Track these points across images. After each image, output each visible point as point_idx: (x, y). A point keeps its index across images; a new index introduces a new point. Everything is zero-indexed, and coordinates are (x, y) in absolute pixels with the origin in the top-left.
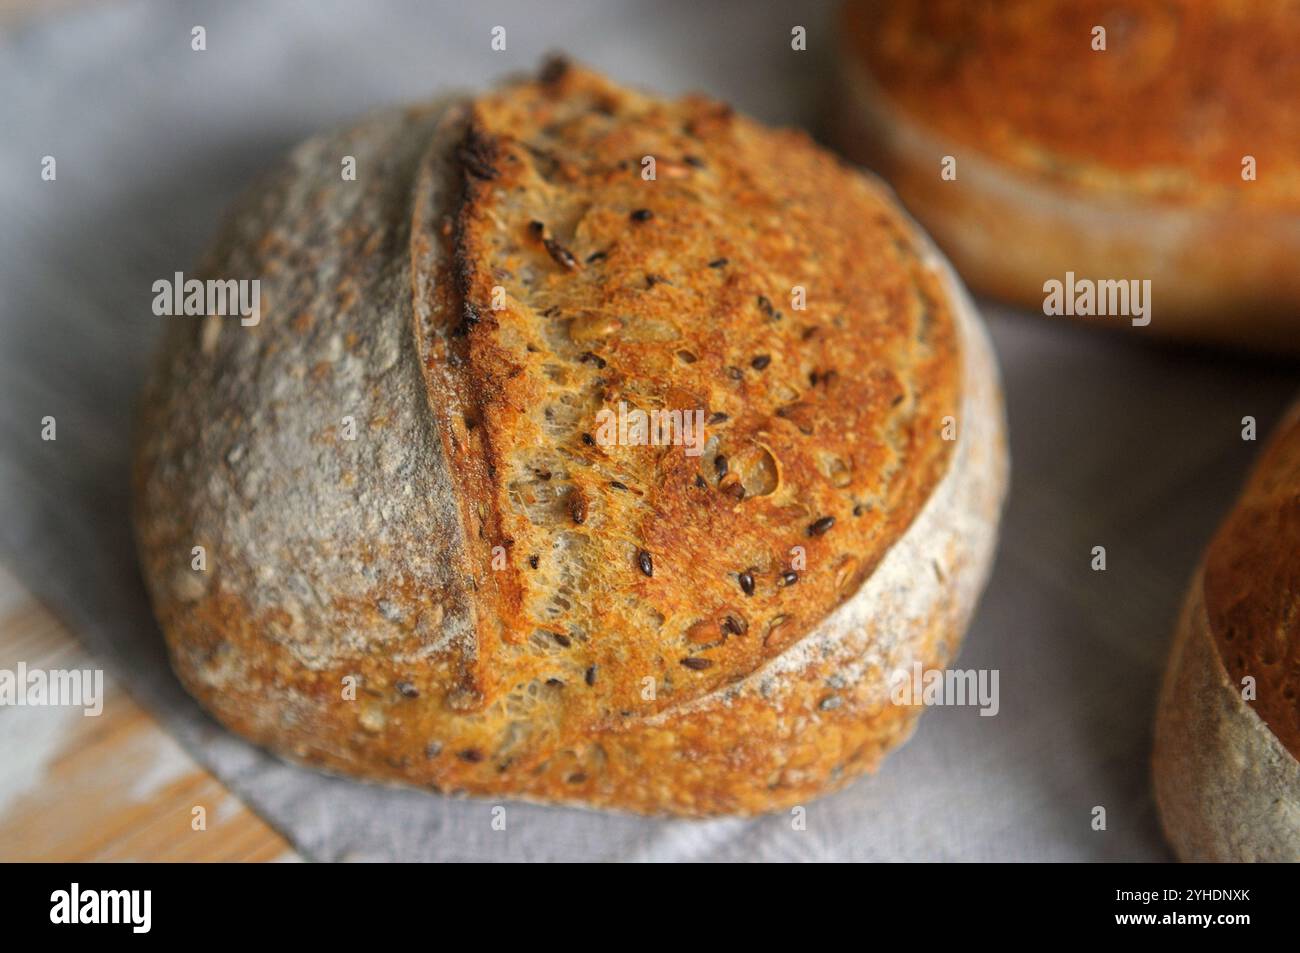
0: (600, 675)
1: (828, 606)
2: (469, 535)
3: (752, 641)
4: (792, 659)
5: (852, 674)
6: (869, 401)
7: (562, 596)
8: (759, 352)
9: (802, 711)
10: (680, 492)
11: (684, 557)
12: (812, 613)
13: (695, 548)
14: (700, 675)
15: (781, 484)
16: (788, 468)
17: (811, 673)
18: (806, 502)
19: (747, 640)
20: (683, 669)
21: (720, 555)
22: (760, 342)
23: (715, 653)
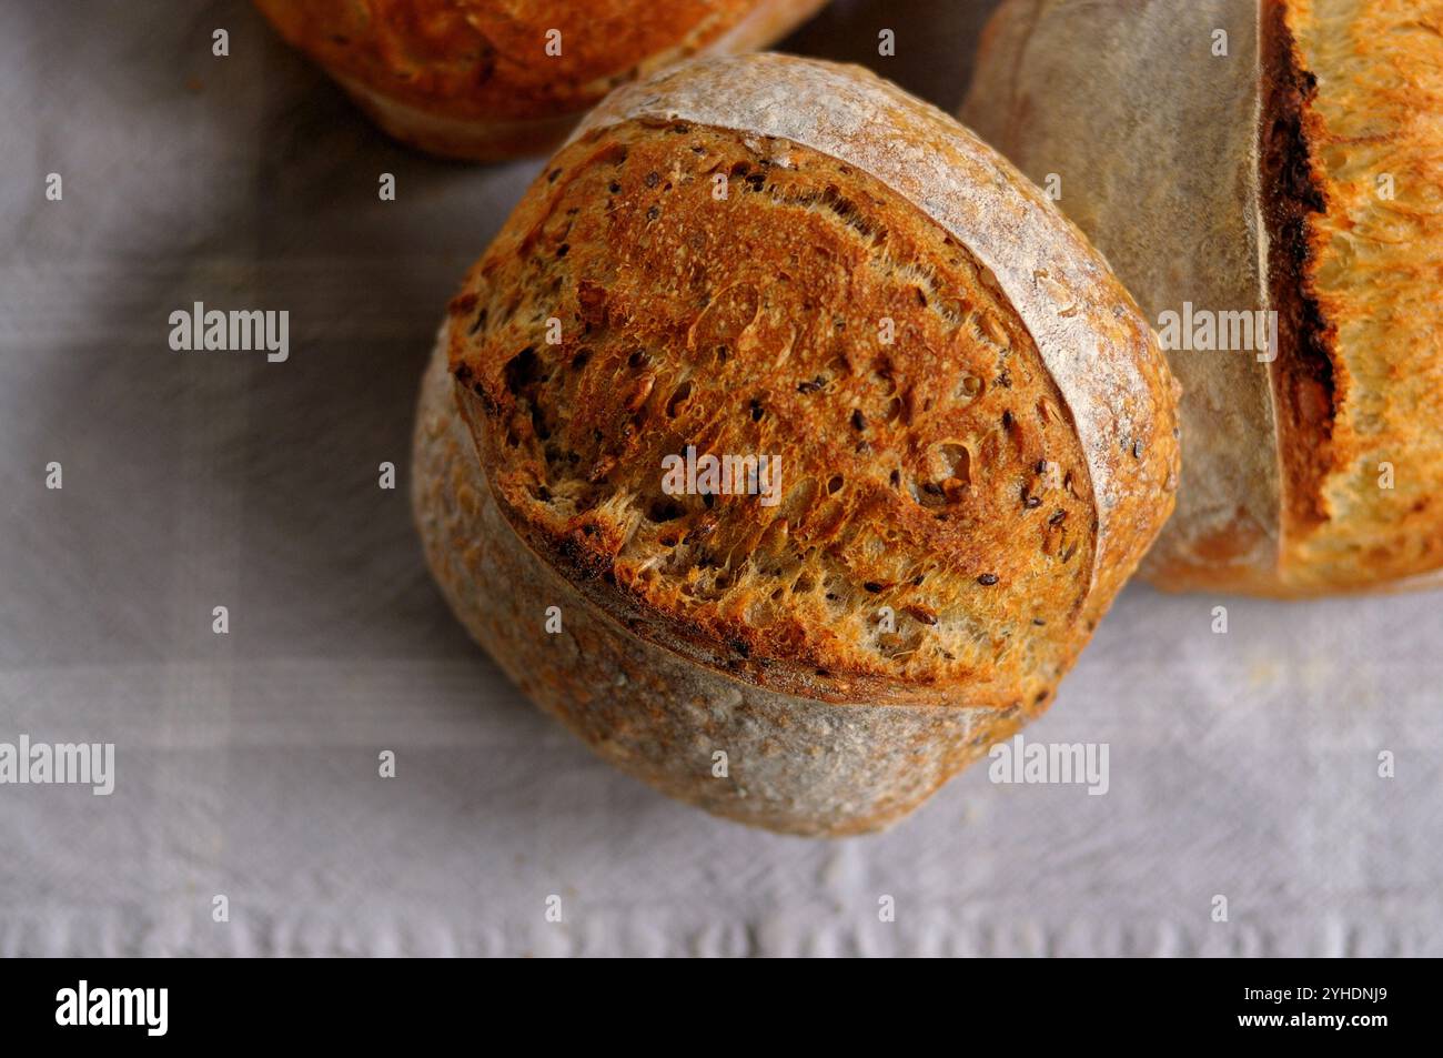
0: (1041, 617)
1: (1072, 438)
2: (909, 702)
3: (1076, 509)
4: (1100, 477)
5: (1126, 426)
6: (920, 333)
7: (975, 635)
8: (849, 416)
9: (1135, 476)
10: (945, 537)
11: (995, 547)
12: (1072, 453)
13: (991, 537)
14: (1079, 551)
15: (965, 444)
16: (954, 433)
17: (1114, 463)
18: (987, 430)
19: (1073, 512)
20: (1068, 562)
21: (1004, 519)
22: (840, 412)
23: (1071, 538)
